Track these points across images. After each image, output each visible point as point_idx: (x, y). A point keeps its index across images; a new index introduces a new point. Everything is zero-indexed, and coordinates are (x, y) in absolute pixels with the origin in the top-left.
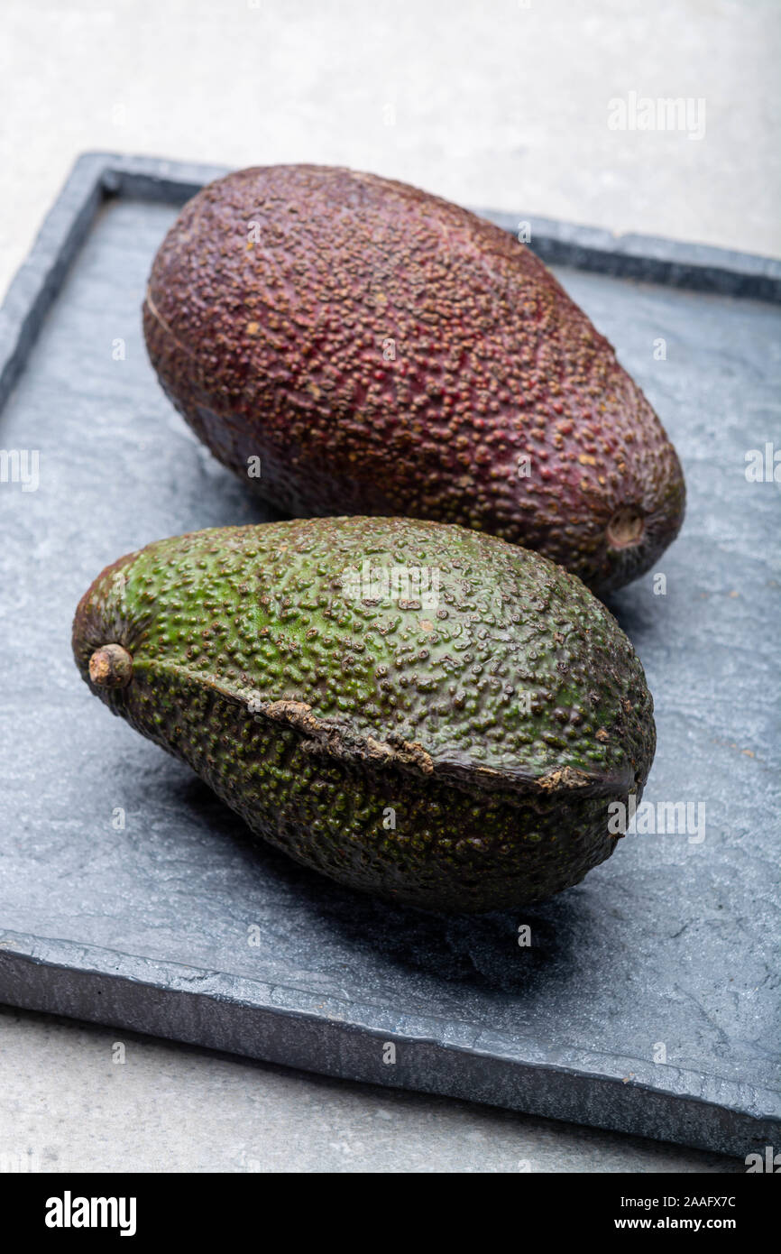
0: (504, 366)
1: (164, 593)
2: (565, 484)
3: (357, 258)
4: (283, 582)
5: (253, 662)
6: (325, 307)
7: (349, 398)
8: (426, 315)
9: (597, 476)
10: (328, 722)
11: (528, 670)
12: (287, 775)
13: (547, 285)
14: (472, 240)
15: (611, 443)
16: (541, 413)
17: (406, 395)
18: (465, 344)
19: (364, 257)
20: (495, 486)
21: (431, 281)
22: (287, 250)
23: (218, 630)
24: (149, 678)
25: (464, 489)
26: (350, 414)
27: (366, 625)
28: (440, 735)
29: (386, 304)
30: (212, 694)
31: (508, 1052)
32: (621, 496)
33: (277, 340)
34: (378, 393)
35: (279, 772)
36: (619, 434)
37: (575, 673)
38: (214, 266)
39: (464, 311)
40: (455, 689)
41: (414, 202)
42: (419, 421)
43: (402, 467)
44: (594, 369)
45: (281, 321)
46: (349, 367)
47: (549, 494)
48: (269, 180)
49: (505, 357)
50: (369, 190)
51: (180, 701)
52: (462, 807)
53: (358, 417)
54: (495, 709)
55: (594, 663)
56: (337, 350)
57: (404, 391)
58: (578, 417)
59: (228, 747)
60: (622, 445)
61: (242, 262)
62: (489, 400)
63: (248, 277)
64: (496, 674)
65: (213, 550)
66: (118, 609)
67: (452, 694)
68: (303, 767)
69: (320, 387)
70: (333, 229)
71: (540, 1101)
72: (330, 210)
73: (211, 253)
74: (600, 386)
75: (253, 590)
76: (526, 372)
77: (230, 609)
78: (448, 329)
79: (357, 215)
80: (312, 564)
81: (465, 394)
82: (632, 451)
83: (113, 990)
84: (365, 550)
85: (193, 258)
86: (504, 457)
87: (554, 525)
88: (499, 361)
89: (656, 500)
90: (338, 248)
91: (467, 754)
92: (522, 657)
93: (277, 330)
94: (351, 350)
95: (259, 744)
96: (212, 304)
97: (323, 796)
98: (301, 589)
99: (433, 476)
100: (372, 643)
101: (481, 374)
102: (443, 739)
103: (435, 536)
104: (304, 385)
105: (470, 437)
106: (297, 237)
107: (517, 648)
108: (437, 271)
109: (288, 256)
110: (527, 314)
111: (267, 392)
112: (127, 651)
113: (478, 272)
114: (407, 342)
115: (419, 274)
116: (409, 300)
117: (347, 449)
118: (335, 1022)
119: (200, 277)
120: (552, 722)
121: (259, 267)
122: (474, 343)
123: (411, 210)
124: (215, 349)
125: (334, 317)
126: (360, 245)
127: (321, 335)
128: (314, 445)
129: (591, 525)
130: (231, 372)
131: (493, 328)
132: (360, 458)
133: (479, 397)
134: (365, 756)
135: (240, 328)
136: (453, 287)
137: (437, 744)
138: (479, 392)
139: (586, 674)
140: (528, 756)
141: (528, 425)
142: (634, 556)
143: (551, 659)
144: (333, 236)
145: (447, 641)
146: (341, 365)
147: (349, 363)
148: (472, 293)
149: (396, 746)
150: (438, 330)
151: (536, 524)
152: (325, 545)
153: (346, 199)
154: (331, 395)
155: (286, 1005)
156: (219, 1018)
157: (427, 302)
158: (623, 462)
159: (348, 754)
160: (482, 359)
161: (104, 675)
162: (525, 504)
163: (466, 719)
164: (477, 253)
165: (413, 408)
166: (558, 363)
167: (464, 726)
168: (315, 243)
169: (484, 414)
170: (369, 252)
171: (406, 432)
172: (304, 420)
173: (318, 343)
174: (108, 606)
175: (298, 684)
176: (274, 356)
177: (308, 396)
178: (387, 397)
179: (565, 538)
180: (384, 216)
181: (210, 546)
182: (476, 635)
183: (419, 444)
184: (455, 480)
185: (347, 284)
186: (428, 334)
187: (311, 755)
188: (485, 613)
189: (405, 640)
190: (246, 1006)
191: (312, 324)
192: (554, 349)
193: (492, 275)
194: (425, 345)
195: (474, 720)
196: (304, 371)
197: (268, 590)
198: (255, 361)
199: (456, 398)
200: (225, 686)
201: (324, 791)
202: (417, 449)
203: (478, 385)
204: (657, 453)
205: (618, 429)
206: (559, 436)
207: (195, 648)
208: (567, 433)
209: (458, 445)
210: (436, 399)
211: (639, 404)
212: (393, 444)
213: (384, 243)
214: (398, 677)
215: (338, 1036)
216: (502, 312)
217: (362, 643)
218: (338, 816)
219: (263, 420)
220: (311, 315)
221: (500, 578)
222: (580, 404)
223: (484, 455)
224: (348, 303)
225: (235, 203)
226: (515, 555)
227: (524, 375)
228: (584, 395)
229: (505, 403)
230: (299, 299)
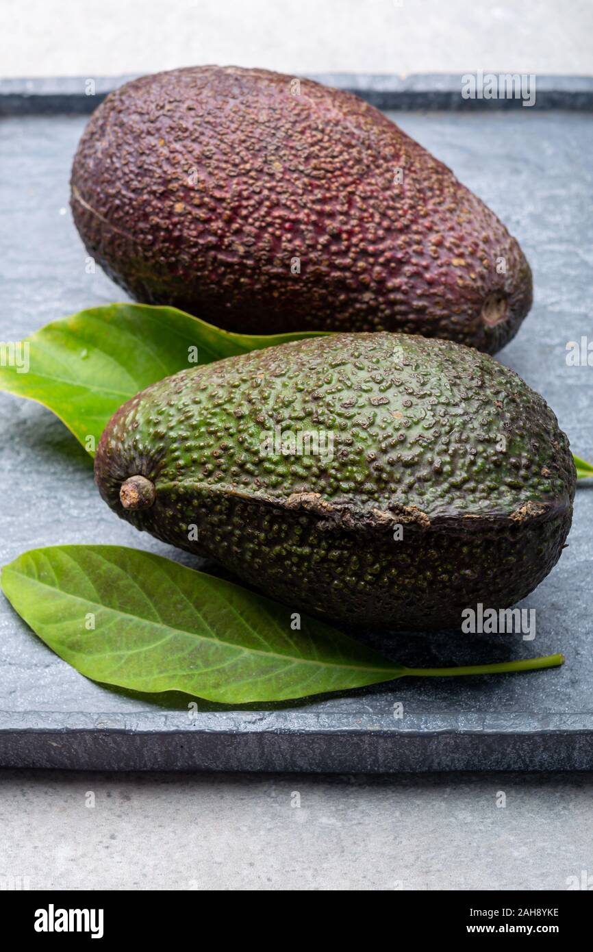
0: (381, 201)
1: (171, 428)
2: (445, 284)
3: (251, 137)
4: (271, 402)
5: (261, 469)
6: (235, 181)
7: (267, 249)
8: (315, 173)
9: (468, 273)
10: (335, 503)
11: (484, 434)
12: (307, 550)
13: (393, 130)
14: (334, 106)
15: (473, 246)
16: (417, 233)
17: (312, 238)
18: (349, 189)
19: (257, 136)
20: (392, 296)
21: (312, 145)
22: (194, 141)
23: (226, 449)
24: (173, 496)
25: (367, 303)
26: (270, 261)
27: (349, 423)
28: (428, 496)
29: (282, 170)
30: (234, 499)
31: (510, 727)
32: (488, 285)
33: (202, 213)
34: (290, 241)
35: (299, 549)
36: (477, 237)
37: (517, 428)
38: (135, 163)
39: (342, 164)
40: (432, 458)
41: (282, 84)
42: (325, 257)
43: (316, 295)
44: (446, 190)
45: (202, 198)
46: (263, 224)
47: (435, 294)
48: (162, 87)
49: (381, 194)
50: (244, 81)
51: (204, 510)
52: (454, 548)
53: (277, 262)
54: (466, 468)
55: (527, 418)
56: (251, 213)
57: (310, 235)
58: (444, 230)
59: (251, 538)
60: (482, 246)
61: (158, 157)
62: (376, 230)
63: (166, 167)
64: (460, 441)
65: (202, 387)
66: (135, 447)
67: (431, 463)
68: (319, 542)
69: (243, 244)
70: (226, 117)
71: (537, 760)
72: (220, 103)
73: (130, 153)
74: (454, 202)
75: (247, 413)
76: (399, 203)
77: (231, 430)
78: (333, 180)
79: (242, 103)
80: (291, 383)
81: (357, 229)
82: (490, 248)
83: (193, 743)
84: (330, 365)
85: (115, 159)
86: (394, 273)
87: (442, 317)
88: (377, 198)
89: (514, 283)
90: (234, 132)
91: (453, 507)
92: (476, 424)
93: (199, 206)
94: (263, 211)
95: (280, 530)
96: (141, 194)
97: (339, 561)
98: (287, 405)
99: (342, 297)
100: (358, 436)
101: (365, 211)
102: (431, 499)
103: (379, 344)
104: (230, 245)
105: (366, 261)
106: (200, 129)
107: (471, 418)
108: (314, 136)
109: (195, 146)
110: (389, 157)
111: (199, 256)
112: (149, 479)
113: (345, 131)
114: (305, 197)
115: (303, 141)
116: (299, 163)
117: (271, 288)
118: (373, 732)
119: (125, 174)
120: (510, 470)
121: (174, 158)
122: (356, 188)
123: (281, 91)
124: (150, 229)
125: (245, 187)
126: (251, 126)
127: (237, 203)
128: (243, 290)
129: (470, 312)
130: (167, 245)
131: (367, 173)
132: (281, 294)
133: (368, 229)
134: (374, 523)
135: (169, 209)
136: (330, 146)
137: (428, 504)
138: (367, 225)
139: (523, 428)
140: (498, 499)
141: (409, 244)
142: (504, 329)
143: (497, 421)
144: (228, 123)
145: (417, 423)
146: (257, 224)
147: (263, 221)
148: (345, 149)
149: (397, 511)
150: (326, 183)
151: (428, 319)
152: (295, 367)
153: (230, 92)
154: (253, 249)
155: (333, 726)
156: (280, 747)
157: (314, 162)
158: (486, 258)
159: (360, 524)
160: (364, 199)
161: (135, 501)
162: (417, 306)
163: (445, 480)
164: (341, 116)
165: (319, 247)
166: (420, 191)
167: (445, 486)
168: (215, 132)
169: (373, 242)
170: (259, 131)
171: (317, 267)
172: (233, 272)
173: (235, 210)
174: (126, 446)
175: (303, 479)
176: (201, 227)
177: (234, 253)
178: (297, 242)
179: (451, 326)
180: (263, 101)
181: (198, 384)
182: (437, 414)
183: (328, 274)
184: (360, 297)
185: (249, 159)
186: (318, 187)
187: (327, 531)
188: (439, 396)
189: (384, 429)
190: (301, 734)
191: (228, 195)
192: (414, 180)
193: (356, 131)
194: (319, 196)
195: (452, 480)
196: (228, 234)
197: (260, 410)
198: (185, 233)
199: (351, 233)
200: (242, 491)
201: (340, 558)
202: (327, 278)
203: (365, 220)
204: (507, 246)
205: (475, 234)
206: (434, 248)
207: (209, 466)
208: (439, 244)
209: (359, 269)
210: (336, 237)
211: (483, 211)
212: (307, 278)
213: (269, 121)
214: (386, 458)
215: (378, 741)
216: (371, 159)
217: (350, 438)
218: (354, 574)
219: (199, 278)
220: (226, 189)
221: (441, 366)
222: (444, 220)
223: (379, 273)
224: (253, 174)
225: (139, 110)
226: (444, 347)
227: (398, 205)
228: (444, 212)
229: (388, 230)
230: (213, 178)
